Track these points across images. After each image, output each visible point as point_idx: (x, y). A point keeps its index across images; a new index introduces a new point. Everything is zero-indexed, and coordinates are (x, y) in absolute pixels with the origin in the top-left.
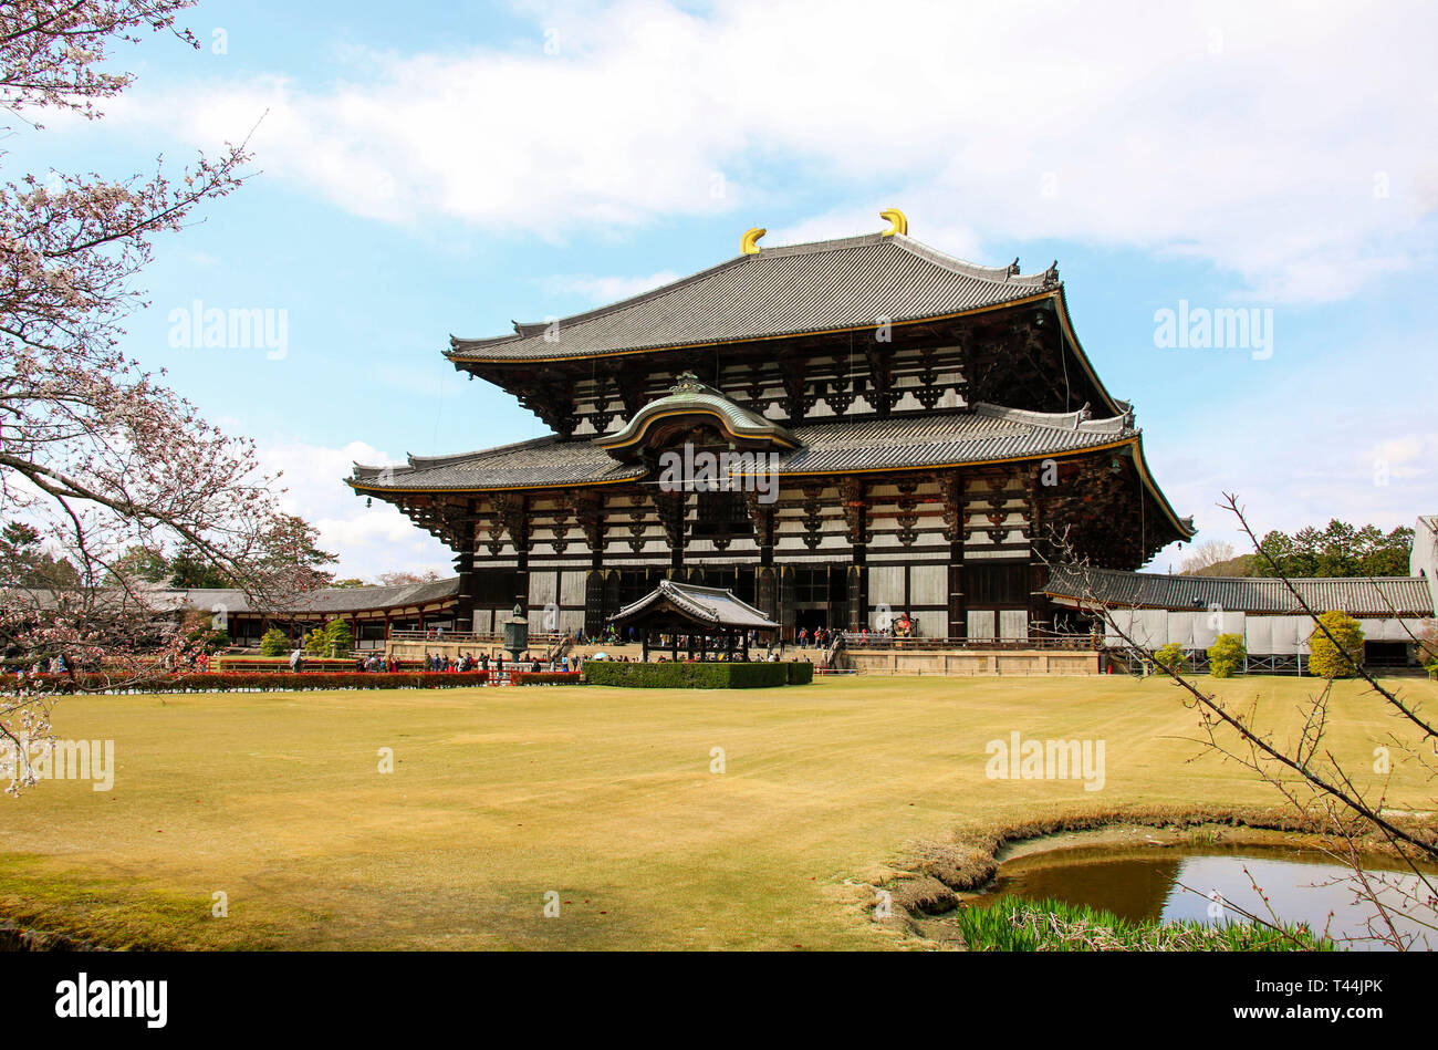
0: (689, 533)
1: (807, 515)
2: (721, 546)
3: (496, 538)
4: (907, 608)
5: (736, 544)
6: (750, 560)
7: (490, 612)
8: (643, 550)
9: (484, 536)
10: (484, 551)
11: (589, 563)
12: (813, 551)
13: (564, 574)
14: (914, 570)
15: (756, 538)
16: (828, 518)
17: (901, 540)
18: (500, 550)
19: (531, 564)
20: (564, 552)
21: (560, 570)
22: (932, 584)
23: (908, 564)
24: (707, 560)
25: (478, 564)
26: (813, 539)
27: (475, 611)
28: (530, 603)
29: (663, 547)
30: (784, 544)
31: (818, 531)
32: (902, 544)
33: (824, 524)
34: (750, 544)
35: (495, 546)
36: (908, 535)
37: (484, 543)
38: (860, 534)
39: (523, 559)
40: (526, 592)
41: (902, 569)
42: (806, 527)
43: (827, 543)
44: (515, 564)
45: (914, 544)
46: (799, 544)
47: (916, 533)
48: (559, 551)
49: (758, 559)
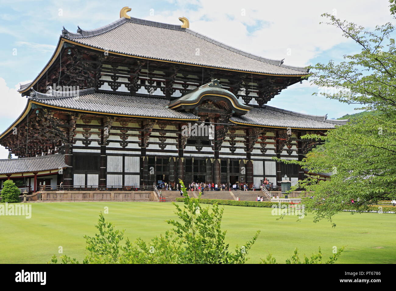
0: (186, 143)
1: (231, 140)
2: (199, 149)
3: (87, 138)
4: (264, 176)
5: (205, 149)
6: (210, 156)
7: (84, 175)
8: (165, 149)
9: (79, 136)
10: (79, 143)
11: (140, 153)
12: (233, 154)
13: (126, 158)
14: (266, 162)
15: (212, 147)
16: (238, 141)
17: (262, 152)
18: (90, 144)
19: (107, 152)
20: (126, 147)
21: (124, 155)
22: (271, 168)
23: (264, 160)
24: (193, 155)
25: (75, 150)
26: (233, 149)
27: (75, 175)
28: (108, 171)
29: (174, 148)
30: (223, 150)
31: (235, 146)
32: (262, 153)
33: (237, 144)
34: (210, 149)
35: (87, 142)
36: (264, 150)
37: (80, 140)
38: (248, 148)
39: (103, 149)
40: (105, 165)
41: (262, 162)
42: (230, 144)
43: (238, 151)
44: (99, 151)
45: (266, 153)
46: (228, 150)
47: (267, 149)
48: (124, 147)
49: (213, 156)
